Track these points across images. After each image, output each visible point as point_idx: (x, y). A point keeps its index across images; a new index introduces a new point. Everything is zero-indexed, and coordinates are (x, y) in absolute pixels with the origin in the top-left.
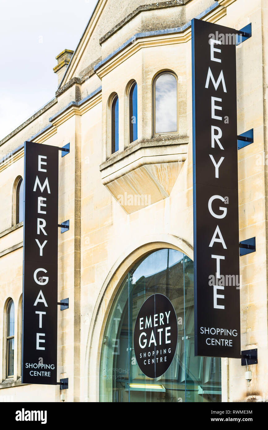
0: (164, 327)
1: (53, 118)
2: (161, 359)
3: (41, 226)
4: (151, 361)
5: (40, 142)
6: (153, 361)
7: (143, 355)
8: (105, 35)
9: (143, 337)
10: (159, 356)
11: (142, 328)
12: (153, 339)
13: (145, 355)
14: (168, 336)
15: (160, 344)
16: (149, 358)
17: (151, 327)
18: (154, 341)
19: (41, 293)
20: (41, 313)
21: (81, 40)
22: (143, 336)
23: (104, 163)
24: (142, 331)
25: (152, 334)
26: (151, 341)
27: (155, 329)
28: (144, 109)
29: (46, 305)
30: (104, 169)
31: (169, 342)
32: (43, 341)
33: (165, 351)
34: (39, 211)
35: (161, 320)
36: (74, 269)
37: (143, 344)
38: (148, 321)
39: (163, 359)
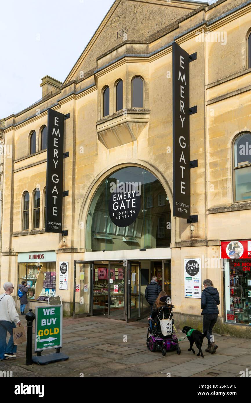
1: (59, 100)
2: (128, 216)
3: (56, 153)
4: (121, 217)
5: (55, 109)
6: (123, 217)
7: (115, 214)
8: (101, 55)
9: (116, 205)
10: (127, 214)
11: (115, 200)
13: (116, 214)
14: (133, 204)
15: (128, 208)
16: (120, 215)
17: (122, 199)
18: (124, 206)
19: (55, 187)
20: (55, 197)
21: (77, 61)
22: (116, 204)
23: (99, 121)
24: (115, 201)
25: (123, 203)
26: (121, 206)
27: (125, 200)
28: (127, 94)
29: (58, 193)
30: (99, 124)
31: (135, 206)
32: (56, 211)
33: (131, 212)
35: (129, 195)
36: (72, 176)
37: (116, 208)
38: (120, 196)
39: (130, 216)
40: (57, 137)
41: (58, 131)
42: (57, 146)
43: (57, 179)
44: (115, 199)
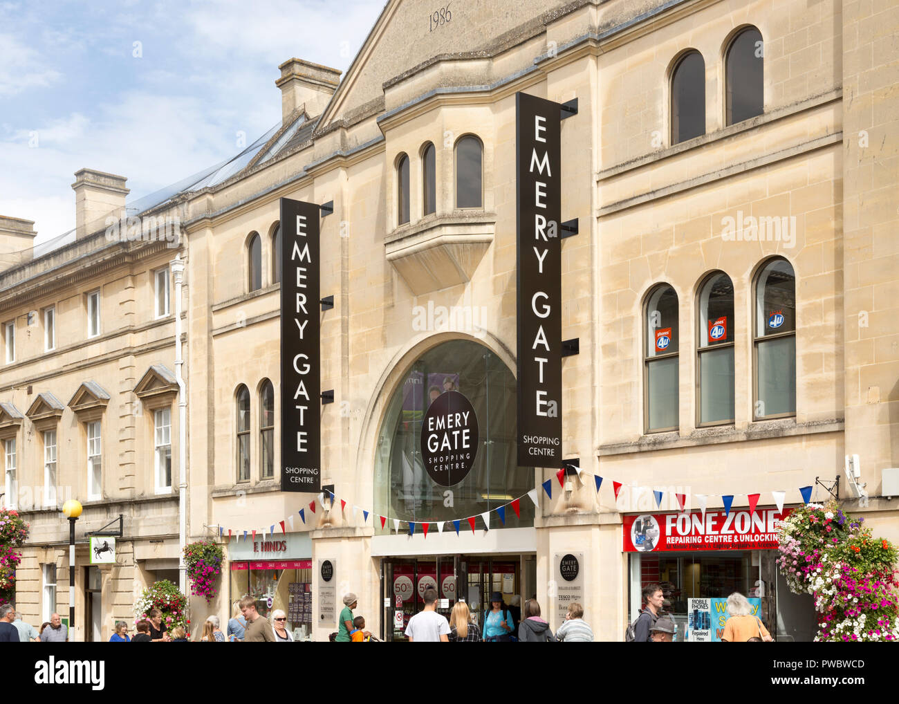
0: (461, 429)
1: (309, 168)
2: (457, 465)
3: (301, 303)
4: (444, 467)
6: (447, 467)
7: (433, 460)
8: (391, 80)
9: (433, 440)
10: (454, 462)
11: (432, 429)
12: (446, 442)
13: (436, 460)
14: (466, 440)
15: (456, 448)
16: (441, 463)
17: (444, 428)
18: (448, 444)
19: (302, 384)
20: (302, 408)
22: (434, 438)
23: (390, 236)
24: (432, 433)
25: (446, 437)
26: (444, 445)
27: (450, 432)
28: (444, 179)
29: (308, 399)
30: (390, 243)
31: (468, 446)
32: (305, 441)
33: (462, 457)
34: (299, 285)
35: (457, 421)
36: (341, 356)
37: (433, 447)
38: (440, 421)
39: (460, 466)
40: (304, 263)
41: (306, 249)
42: (305, 286)
43: (305, 365)
44: (432, 426)
